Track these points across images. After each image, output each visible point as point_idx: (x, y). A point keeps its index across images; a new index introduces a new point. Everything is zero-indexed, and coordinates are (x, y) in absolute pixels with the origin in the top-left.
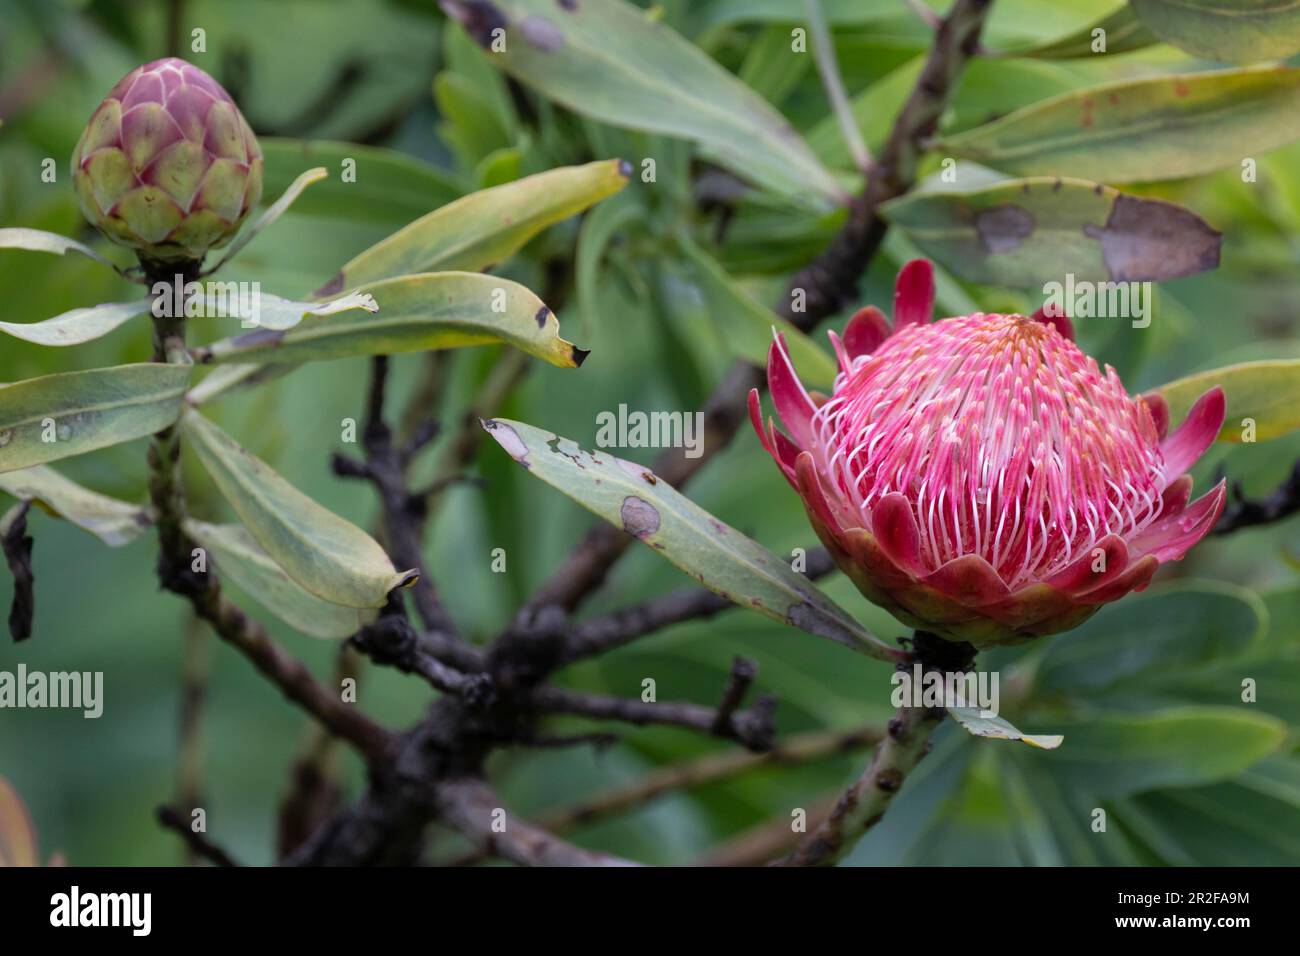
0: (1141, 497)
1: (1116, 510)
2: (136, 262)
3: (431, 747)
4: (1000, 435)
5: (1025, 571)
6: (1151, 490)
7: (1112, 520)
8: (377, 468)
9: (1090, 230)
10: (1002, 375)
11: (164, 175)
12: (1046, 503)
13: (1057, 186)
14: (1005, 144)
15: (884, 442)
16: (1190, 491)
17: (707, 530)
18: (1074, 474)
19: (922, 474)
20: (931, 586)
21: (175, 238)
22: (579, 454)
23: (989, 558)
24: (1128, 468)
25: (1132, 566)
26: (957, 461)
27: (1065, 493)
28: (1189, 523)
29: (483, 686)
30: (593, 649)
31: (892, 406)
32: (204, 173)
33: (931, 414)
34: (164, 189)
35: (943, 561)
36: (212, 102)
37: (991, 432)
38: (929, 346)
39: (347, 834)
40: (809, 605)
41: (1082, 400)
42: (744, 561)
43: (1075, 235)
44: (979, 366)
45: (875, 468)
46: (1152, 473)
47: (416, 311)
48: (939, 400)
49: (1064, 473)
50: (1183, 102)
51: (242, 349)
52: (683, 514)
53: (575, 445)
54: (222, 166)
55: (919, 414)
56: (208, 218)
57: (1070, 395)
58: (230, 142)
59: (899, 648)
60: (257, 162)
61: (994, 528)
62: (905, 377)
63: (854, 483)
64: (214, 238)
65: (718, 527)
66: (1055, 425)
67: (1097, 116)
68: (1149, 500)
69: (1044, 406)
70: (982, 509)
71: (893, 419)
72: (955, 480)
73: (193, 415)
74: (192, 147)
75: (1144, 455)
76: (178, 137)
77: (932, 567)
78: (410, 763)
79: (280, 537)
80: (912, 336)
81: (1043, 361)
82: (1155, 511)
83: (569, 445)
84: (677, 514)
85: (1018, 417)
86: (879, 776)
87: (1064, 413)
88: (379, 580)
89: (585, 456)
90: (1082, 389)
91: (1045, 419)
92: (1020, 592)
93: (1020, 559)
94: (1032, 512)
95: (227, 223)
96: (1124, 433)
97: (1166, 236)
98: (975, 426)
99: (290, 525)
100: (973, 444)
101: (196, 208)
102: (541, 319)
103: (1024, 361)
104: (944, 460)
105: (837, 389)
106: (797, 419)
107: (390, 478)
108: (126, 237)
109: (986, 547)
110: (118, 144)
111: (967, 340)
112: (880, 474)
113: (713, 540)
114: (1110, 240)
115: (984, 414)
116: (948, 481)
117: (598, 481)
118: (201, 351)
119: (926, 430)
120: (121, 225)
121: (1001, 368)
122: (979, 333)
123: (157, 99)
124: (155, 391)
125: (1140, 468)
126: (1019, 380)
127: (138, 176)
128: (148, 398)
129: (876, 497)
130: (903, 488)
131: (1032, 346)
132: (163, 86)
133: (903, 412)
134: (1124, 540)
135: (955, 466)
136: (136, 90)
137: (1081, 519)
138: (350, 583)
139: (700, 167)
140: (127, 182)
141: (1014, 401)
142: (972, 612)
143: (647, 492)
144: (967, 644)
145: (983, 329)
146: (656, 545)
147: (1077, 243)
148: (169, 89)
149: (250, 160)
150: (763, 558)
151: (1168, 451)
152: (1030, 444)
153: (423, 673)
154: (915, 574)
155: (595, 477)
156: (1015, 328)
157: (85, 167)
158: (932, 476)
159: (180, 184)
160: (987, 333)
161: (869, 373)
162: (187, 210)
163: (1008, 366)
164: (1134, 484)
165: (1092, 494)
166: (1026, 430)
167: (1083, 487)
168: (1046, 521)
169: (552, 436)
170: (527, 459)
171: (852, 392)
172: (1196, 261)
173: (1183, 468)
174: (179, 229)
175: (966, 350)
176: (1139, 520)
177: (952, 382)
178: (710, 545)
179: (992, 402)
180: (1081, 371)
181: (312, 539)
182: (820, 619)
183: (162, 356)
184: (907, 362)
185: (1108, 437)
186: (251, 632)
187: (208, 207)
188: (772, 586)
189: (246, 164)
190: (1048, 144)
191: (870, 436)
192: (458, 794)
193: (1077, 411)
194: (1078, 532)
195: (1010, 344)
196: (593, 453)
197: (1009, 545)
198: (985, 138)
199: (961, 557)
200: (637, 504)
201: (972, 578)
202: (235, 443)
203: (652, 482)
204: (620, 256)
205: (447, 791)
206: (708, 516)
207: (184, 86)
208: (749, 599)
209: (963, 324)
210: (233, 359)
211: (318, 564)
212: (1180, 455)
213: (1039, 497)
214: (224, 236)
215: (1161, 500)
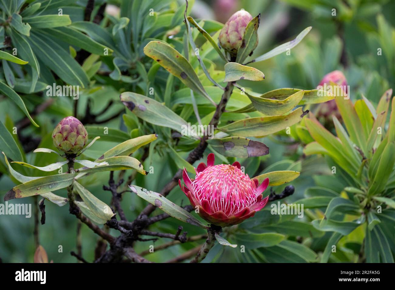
0: (253, 199)
1: (248, 202)
2: (65, 154)
3: (122, 241)
4: (226, 188)
5: (231, 213)
6: (255, 198)
7: (247, 203)
8: (112, 188)
9: (245, 146)
10: (226, 177)
11: (69, 138)
12: (234, 201)
13: (239, 138)
14: (229, 129)
15: (204, 189)
16: (262, 197)
17: (171, 205)
18: (240, 195)
19: (211, 195)
20: (213, 216)
21: (71, 150)
22: (147, 191)
23: (224, 211)
24: (250, 194)
25: (251, 212)
26: (217, 193)
27: (238, 199)
28: (262, 203)
29: (130, 232)
30: (153, 222)
31: (206, 182)
32: (77, 138)
33: (213, 184)
34: (69, 141)
35: (215, 211)
36: (78, 124)
37: (224, 187)
38: (213, 171)
39: (107, 257)
40: (190, 219)
41: (241, 181)
42: (178, 211)
43: (242, 147)
44: (222, 175)
45: (202, 194)
46: (255, 194)
47: (117, 163)
48: (214, 181)
49: (238, 195)
50: (263, 122)
51: (84, 170)
52: (166, 202)
53: (146, 190)
54: (80, 137)
55: (211, 184)
56: (78, 146)
57: (239, 180)
58: (82, 132)
59: (208, 226)
60: (87, 135)
61: (225, 205)
62: (208, 177)
63: (199, 197)
64: (79, 150)
65: (173, 204)
66: (236, 185)
67: (246, 124)
68: (254, 200)
69: (234, 182)
70: (222, 202)
71: (206, 185)
72: (217, 196)
73: (75, 182)
74: (74, 133)
75: (253, 191)
76: (72, 131)
77: (214, 212)
78: (118, 244)
79: (91, 205)
80: (210, 169)
81: (234, 174)
82: (255, 202)
83: (145, 190)
84: (165, 202)
85: (229, 184)
86: (204, 250)
87: (238, 184)
88: (110, 215)
89: (148, 192)
90: (241, 179)
91: (234, 185)
92: (230, 217)
93: (230, 211)
94: (232, 202)
95: (81, 147)
96: (249, 187)
97: (259, 148)
98: (221, 186)
99: (93, 203)
100: (221, 190)
101: (75, 144)
102: (140, 166)
103: (230, 174)
104: (215, 193)
105: (196, 178)
106: (188, 184)
107: (114, 190)
108: (62, 150)
109: (223, 209)
110: (61, 133)
111: (219, 170)
112: (203, 195)
113: (172, 207)
114: (249, 148)
115: (223, 184)
116: (216, 197)
117: (150, 197)
118: (77, 170)
119: (212, 187)
120: (61, 148)
121: (226, 175)
122: (222, 168)
123: (68, 124)
124: (68, 179)
125: (252, 194)
126: (229, 177)
127: (64, 138)
128: (66, 180)
129: (203, 200)
130: (207, 198)
131: (232, 171)
132: (69, 122)
133: (208, 183)
134: (249, 208)
135: (217, 194)
136: (64, 122)
137: (241, 204)
138: (104, 215)
139: (173, 131)
140: (62, 140)
141: (228, 181)
142: (221, 221)
143: (160, 198)
144: (220, 226)
145: (223, 168)
146: (161, 208)
147: (242, 149)
148: (70, 122)
149: (85, 135)
150: (182, 210)
151: (258, 189)
152: (231, 190)
153: (119, 230)
154: (210, 214)
155: (150, 196)
156: (229, 168)
157: (54, 136)
158: (213, 196)
159: (72, 140)
160: (224, 168)
161: (202, 176)
162: (74, 145)
163: (227, 175)
164: (251, 197)
165: (243, 199)
166: (231, 187)
167: (241, 198)
168: (235, 204)
169: (142, 188)
170: (137, 193)
171: (199, 179)
172: (264, 153)
173: (261, 193)
174: (72, 149)
175: (220, 172)
176: (252, 203)
177: (217, 178)
178: (171, 208)
179: (224, 182)
180: (241, 175)
181: (97, 206)
182: (193, 221)
183: (69, 172)
184: (209, 174)
185: (246, 188)
186: (87, 220)
187: (77, 144)
188: (183, 215)
189: (85, 136)
190: (237, 129)
191: (201, 188)
192: (127, 250)
193: (240, 183)
194: (241, 206)
195: (228, 171)
196: (149, 191)
197: (228, 208)
198: (226, 127)
199: (218, 211)
200: (158, 201)
201: (220, 215)
202: (83, 187)
203: (161, 196)
204: (158, 148)
205: (125, 249)
206: (172, 202)
207: (73, 122)
208: (179, 218)
209: (219, 167)
210: (82, 172)
211: (98, 211)
212: (261, 190)
213: (233, 200)
214: (81, 149)
215: (256, 199)
